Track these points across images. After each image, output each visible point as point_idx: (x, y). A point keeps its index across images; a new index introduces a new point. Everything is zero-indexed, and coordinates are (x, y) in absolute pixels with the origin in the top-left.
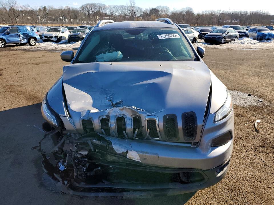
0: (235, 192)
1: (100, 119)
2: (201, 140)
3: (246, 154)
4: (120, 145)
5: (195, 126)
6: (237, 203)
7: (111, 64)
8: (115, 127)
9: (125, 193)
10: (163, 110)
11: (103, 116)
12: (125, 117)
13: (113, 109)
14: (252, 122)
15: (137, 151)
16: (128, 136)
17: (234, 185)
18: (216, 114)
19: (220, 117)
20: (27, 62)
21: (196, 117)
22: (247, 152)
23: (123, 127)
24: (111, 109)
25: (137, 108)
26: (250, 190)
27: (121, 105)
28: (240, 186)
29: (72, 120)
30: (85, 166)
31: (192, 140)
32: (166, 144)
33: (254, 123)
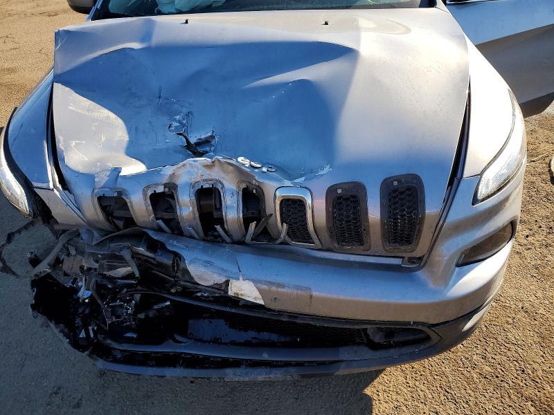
0: (494, 341)
1: (150, 193)
2: (433, 252)
3: (525, 242)
4: (208, 264)
5: (417, 215)
6: (500, 371)
7: (187, 22)
8: (194, 214)
9: (229, 371)
10: (327, 169)
11: (157, 185)
12: (219, 187)
13: (184, 165)
14: (544, 159)
15: (253, 281)
16: (229, 236)
17: (493, 323)
18: (481, 177)
19: (492, 186)
20: (30, 11)
21: (423, 192)
22: (527, 236)
23: (216, 214)
24: (178, 166)
25: (253, 163)
26: (532, 338)
27: (212, 145)
28: (509, 326)
29: (71, 196)
30: (129, 302)
31: (405, 251)
32: (335, 258)
33: (547, 160)
